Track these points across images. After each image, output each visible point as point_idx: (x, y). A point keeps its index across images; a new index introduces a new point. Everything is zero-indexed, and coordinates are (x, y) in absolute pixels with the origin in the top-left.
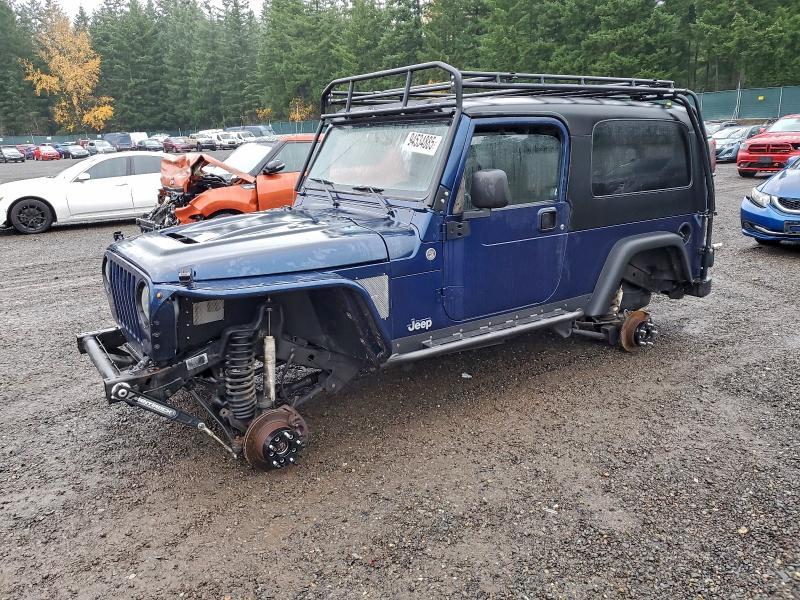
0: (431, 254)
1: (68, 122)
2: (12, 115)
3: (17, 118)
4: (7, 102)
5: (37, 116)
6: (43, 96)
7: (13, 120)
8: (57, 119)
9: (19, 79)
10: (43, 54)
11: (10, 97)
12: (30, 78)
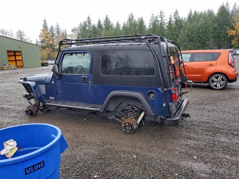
0: (53, 82)
1: (236, 44)
2: (220, 43)
3: (221, 44)
4: (219, 40)
5: (227, 43)
6: (230, 37)
7: (220, 44)
8: (233, 43)
9: (224, 32)
10: (234, 24)
11: (221, 38)
12: (227, 32)
